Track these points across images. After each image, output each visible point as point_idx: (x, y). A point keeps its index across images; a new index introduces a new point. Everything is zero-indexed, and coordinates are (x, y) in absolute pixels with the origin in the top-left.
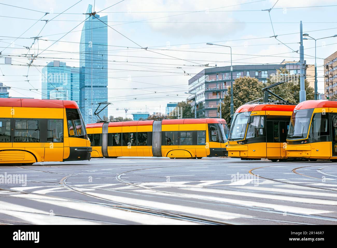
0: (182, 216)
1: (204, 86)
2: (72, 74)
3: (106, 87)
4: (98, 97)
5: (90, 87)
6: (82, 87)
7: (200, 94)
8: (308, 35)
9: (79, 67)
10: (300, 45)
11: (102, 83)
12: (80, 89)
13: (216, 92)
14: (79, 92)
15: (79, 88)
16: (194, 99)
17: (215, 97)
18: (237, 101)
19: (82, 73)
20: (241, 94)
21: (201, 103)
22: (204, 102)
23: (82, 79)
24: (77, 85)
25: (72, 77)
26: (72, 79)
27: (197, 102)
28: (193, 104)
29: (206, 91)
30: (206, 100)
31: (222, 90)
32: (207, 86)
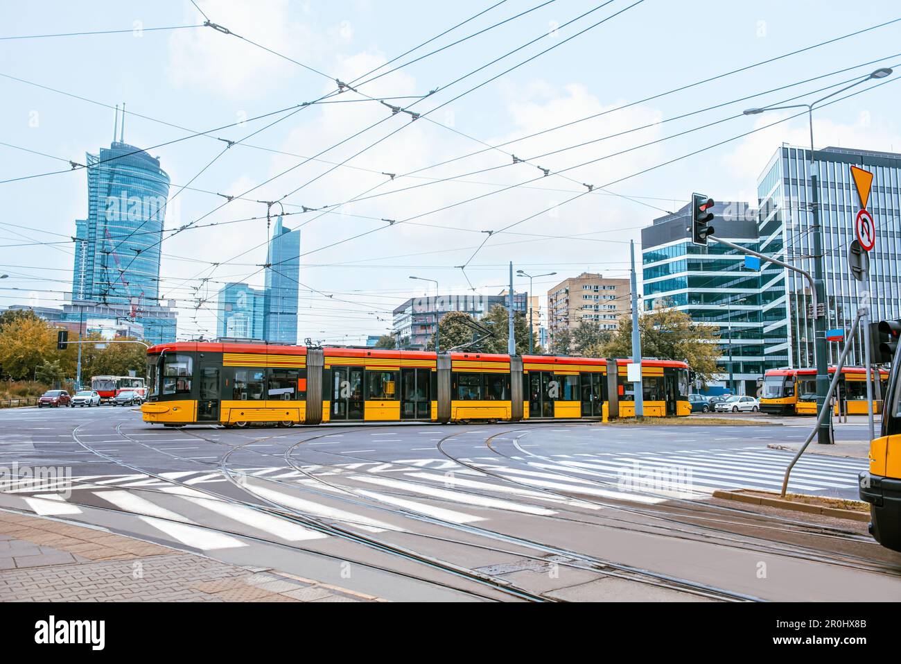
0: (333, 528)
1: (410, 318)
2: (255, 298)
3: (295, 314)
4: (286, 326)
5: (276, 313)
6: (267, 313)
7: (406, 328)
8: (522, 272)
9: (263, 289)
10: (509, 288)
11: (290, 308)
12: (264, 316)
13: (424, 326)
14: (262, 320)
15: (262, 314)
16: (399, 333)
17: (423, 332)
18: (446, 340)
19: (267, 296)
20: (451, 331)
21: (407, 338)
22: (411, 338)
23: (267, 305)
24: (261, 310)
25: (255, 301)
26: (254, 304)
27: (402, 336)
28: (396, 338)
29: (412, 325)
30: (412, 335)
31: (431, 324)
32: (414, 320)
